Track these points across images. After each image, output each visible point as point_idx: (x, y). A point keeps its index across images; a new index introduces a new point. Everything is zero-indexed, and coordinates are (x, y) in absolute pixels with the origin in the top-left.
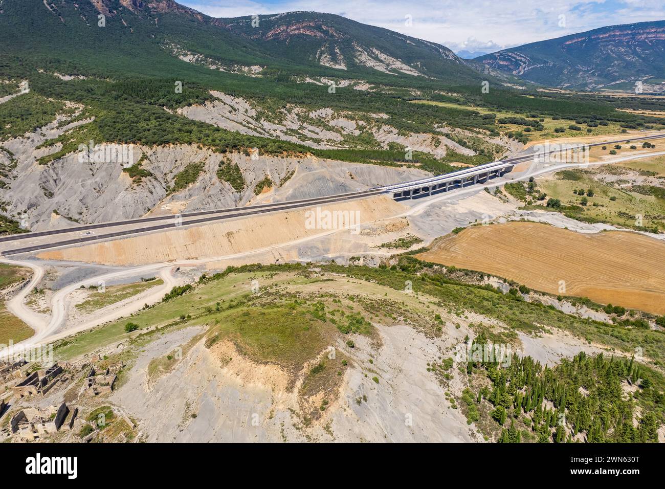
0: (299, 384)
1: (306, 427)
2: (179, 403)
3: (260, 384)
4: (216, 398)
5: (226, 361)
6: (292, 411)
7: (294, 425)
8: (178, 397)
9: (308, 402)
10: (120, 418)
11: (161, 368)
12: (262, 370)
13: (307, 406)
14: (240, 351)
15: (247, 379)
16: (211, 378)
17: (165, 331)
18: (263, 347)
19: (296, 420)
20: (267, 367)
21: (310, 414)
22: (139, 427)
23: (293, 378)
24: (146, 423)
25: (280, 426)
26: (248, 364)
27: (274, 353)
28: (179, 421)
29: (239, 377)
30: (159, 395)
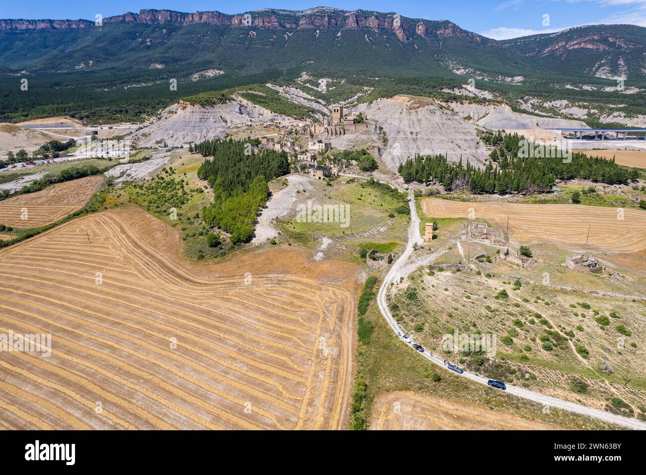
6: (407, 106)
7: (406, 109)
13: (412, 106)
23: (411, 100)
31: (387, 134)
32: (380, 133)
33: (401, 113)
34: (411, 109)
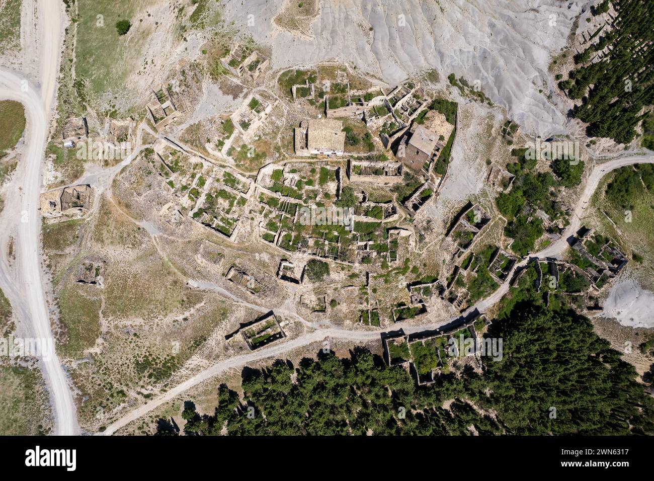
10: (315, 68)
11: (300, 17)
32: (462, 89)
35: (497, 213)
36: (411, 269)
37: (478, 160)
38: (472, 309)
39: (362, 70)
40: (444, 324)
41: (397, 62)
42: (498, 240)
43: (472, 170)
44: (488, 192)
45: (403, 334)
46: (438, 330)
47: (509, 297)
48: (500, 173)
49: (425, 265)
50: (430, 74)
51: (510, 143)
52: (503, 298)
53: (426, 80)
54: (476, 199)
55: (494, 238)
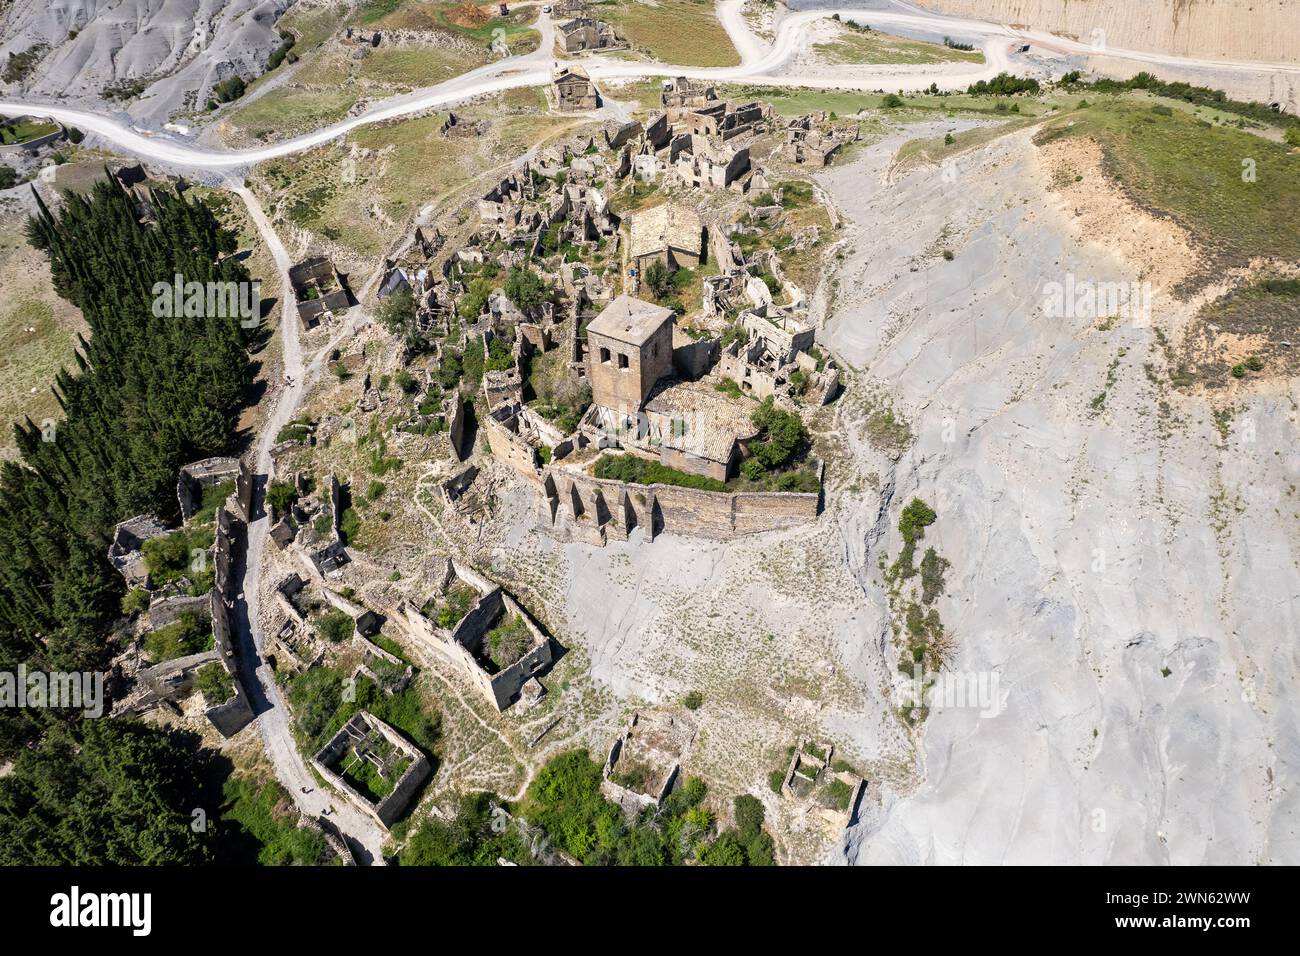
0: (1213, 293)
1: (1174, 387)
2: (929, 221)
3: (1119, 252)
4: (1009, 241)
5: (1064, 179)
6: (1161, 336)
7: (1148, 368)
8: (933, 212)
9: (1211, 339)
10: (820, 206)
11: (924, 154)
12: (1140, 223)
13: (1204, 346)
14: (1111, 168)
15: (1093, 229)
16: (1016, 201)
17: (957, 115)
18: (1168, 181)
19: (1159, 359)
20: (1157, 223)
21: (1199, 368)
22: (846, 231)
23: (1206, 274)
24: (861, 231)
25: (1116, 353)
26: (1112, 200)
27: (1191, 202)
28: (917, 252)
29: (1079, 219)
30: (899, 198)
31: (952, 581)
32: (904, 568)
33: (1098, 402)
34: (1182, 378)
35: (541, 756)
36: (379, 480)
37: (690, 656)
38: (273, 693)
39: (841, 273)
40: (252, 614)
41: (891, 336)
42: (458, 775)
43: (657, 638)
44: (602, 718)
45: (252, 517)
46: (240, 597)
47: (277, 811)
48: (667, 754)
49: (387, 517)
50: (890, 420)
51: (776, 781)
52: (281, 792)
53: (867, 412)
54: (574, 672)
55: (463, 756)
